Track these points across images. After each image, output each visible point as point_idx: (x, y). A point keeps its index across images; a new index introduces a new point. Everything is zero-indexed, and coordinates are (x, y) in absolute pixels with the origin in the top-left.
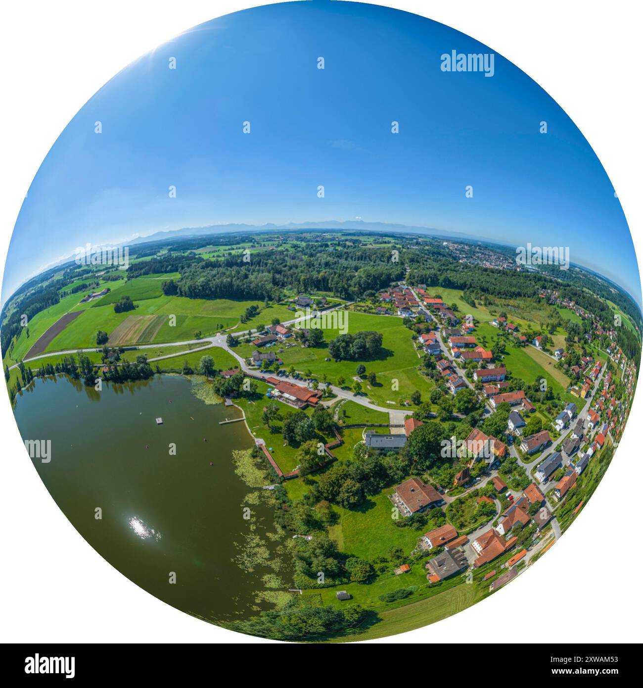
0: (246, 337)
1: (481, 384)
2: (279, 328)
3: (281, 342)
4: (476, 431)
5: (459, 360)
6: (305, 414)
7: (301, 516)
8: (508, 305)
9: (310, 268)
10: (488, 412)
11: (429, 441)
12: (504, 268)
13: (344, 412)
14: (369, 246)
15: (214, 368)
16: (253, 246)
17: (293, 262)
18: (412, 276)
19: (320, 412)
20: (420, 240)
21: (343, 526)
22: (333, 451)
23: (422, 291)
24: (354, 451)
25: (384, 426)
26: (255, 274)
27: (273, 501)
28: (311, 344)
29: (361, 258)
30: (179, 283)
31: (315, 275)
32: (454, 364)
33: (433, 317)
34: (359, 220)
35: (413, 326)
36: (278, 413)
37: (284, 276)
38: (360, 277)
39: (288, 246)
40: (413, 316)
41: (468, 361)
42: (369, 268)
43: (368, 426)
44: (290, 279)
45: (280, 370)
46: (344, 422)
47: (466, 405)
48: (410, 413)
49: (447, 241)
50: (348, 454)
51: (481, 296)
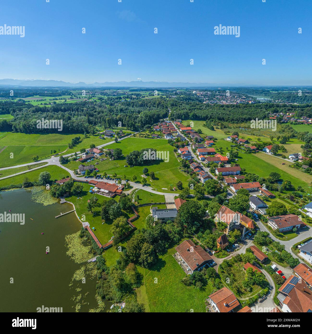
0: (73, 157)
1: (221, 177)
2: (95, 150)
3: (97, 158)
4: (224, 207)
5: (204, 162)
6: (114, 201)
7: (116, 281)
8: (240, 127)
9: (111, 112)
10: (230, 195)
11: (192, 213)
12: (237, 103)
13: (138, 197)
14: (146, 98)
15: (51, 179)
16: (71, 98)
17: (100, 109)
18: (172, 115)
19: (124, 198)
20: (178, 91)
21: (146, 286)
22: (133, 223)
23: (179, 123)
24: (146, 222)
25: (163, 204)
26: (76, 117)
27: (95, 272)
28: (115, 158)
29: (142, 105)
30: (13, 123)
31: (114, 117)
32: (201, 165)
33: (186, 138)
34: (140, 81)
35: (174, 144)
36: (97, 202)
37: (95, 118)
38: (142, 117)
39: (96, 99)
40: (174, 138)
41: (210, 163)
42: (147, 111)
43: (153, 204)
44: (99, 120)
45: (97, 175)
46: (138, 203)
47: (213, 189)
48: (177, 195)
49: (196, 90)
50: (143, 224)
51: (218, 123)
